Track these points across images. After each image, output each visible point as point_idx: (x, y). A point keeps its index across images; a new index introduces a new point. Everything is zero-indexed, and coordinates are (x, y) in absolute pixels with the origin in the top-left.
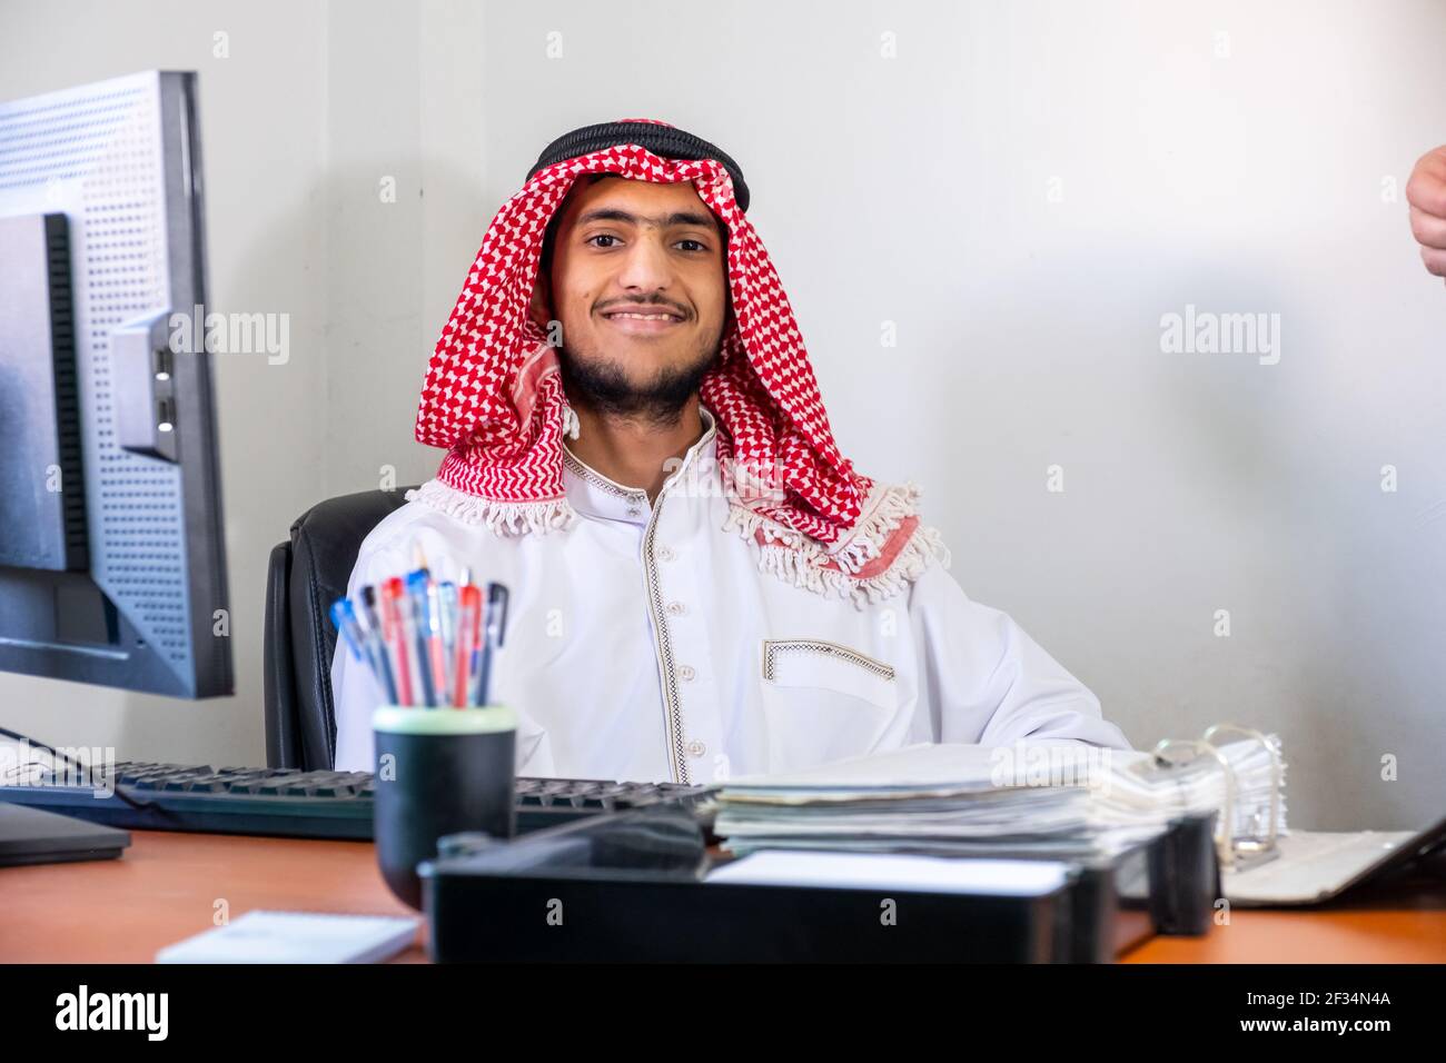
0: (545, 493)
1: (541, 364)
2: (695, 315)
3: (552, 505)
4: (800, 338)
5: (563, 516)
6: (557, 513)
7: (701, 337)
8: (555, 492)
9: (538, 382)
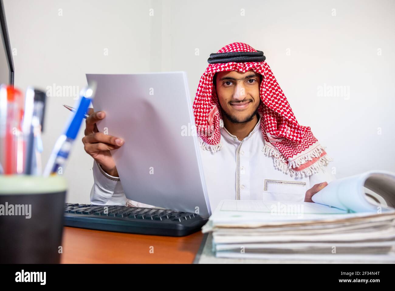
0: (215, 143)
1: (214, 111)
2: (253, 100)
3: (217, 145)
4: (282, 91)
5: (220, 147)
6: (219, 147)
7: (256, 105)
8: (217, 142)
9: (213, 116)
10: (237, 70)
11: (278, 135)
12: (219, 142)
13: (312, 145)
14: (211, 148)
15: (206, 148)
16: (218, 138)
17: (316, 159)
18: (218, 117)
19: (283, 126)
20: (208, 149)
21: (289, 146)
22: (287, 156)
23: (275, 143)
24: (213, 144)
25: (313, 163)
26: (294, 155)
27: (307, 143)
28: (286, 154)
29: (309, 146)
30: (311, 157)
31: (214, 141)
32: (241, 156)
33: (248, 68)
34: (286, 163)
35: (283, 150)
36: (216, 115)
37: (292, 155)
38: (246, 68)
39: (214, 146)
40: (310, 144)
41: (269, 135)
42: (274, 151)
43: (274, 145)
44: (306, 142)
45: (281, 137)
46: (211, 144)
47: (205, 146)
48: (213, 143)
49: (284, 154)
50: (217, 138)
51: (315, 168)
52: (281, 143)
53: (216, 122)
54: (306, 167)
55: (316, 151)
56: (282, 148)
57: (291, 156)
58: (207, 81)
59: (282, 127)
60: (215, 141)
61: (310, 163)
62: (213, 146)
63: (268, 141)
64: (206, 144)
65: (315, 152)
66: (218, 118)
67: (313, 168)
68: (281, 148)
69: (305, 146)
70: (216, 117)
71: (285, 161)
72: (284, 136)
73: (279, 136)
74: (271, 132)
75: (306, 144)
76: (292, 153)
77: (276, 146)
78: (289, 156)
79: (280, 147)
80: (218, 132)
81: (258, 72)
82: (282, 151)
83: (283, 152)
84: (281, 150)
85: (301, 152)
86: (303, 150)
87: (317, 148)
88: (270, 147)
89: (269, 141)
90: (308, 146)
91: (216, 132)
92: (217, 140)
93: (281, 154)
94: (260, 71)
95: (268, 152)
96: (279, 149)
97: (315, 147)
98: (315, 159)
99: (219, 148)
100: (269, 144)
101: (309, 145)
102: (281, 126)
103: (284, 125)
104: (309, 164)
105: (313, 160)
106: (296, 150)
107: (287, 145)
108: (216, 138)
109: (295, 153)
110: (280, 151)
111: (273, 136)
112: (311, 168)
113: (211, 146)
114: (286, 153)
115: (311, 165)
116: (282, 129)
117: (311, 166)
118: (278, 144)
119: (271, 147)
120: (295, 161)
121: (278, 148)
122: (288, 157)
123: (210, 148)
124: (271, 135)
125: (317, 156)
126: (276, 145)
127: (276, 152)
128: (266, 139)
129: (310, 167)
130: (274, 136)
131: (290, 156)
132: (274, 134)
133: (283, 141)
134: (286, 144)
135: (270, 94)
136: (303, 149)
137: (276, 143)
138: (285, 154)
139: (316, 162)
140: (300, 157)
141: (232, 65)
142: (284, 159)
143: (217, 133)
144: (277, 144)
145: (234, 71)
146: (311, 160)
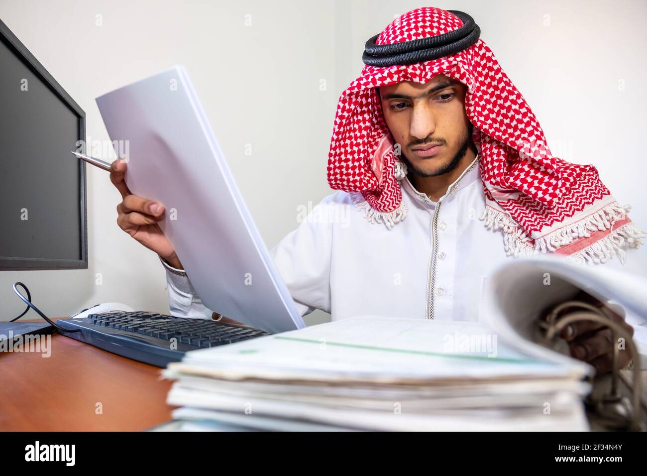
0: (390, 209)
1: (382, 150)
3: (395, 212)
5: (401, 215)
6: (398, 215)
8: (394, 207)
9: (382, 159)
10: (409, 80)
11: (505, 185)
12: (396, 206)
13: (592, 203)
14: (384, 218)
15: (375, 219)
16: (394, 198)
17: (601, 234)
18: (389, 160)
19: (520, 167)
20: (380, 221)
21: (536, 208)
22: (529, 229)
23: (506, 202)
24: (386, 211)
25: (591, 243)
26: (544, 226)
27: (579, 199)
28: (527, 225)
29: (583, 206)
30: (588, 230)
31: (387, 205)
32: (440, 232)
33: (430, 74)
34: (529, 244)
35: (521, 216)
36: (385, 157)
37: (539, 226)
38: (426, 74)
39: (388, 214)
40: (586, 201)
41: (489, 187)
42: (504, 219)
43: (503, 206)
44: (578, 197)
45: (513, 189)
46: (382, 211)
47: (374, 215)
48: (385, 208)
49: (522, 224)
50: (392, 199)
51: (595, 254)
52: (519, 201)
53: (388, 170)
54: (575, 251)
55: (600, 216)
56: (518, 212)
57: (538, 228)
58: (352, 105)
59: (516, 169)
60: (389, 206)
61: (585, 242)
62: (386, 214)
63: (491, 198)
64: (376, 211)
65: (598, 218)
66: (389, 163)
67: (592, 253)
68: (516, 211)
69: (573, 207)
70: (386, 161)
71: (527, 239)
72: (517, 188)
73: (507, 187)
74: (493, 180)
75: (578, 202)
76: (540, 221)
77: (506, 208)
78: (532, 228)
79: (514, 210)
80: (393, 189)
81: (454, 78)
82: (519, 218)
83: (521, 220)
84: (516, 215)
85: (563, 219)
86: (568, 215)
87: (604, 209)
88: (495, 211)
89: (493, 200)
90: (581, 205)
91: (389, 189)
92: (393, 203)
93: (517, 225)
94: (457, 76)
95: (492, 222)
96: (512, 214)
97: (599, 208)
98: (596, 235)
99: (399, 217)
100: (494, 204)
101: (585, 203)
102: (516, 166)
103: (523, 165)
104: (581, 244)
105: (591, 236)
106: (552, 215)
107: (532, 206)
108: (390, 198)
109: (547, 222)
110: (514, 218)
111: (496, 186)
112: (587, 253)
113: (383, 214)
114: (527, 223)
115: (586, 246)
116: (516, 173)
117: (586, 249)
118: (511, 205)
119: (497, 210)
120: (545, 238)
121: (511, 211)
122: (531, 230)
123: (381, 218)
124: (493, 186)
125: (602, 227)
126: (506, 206)
127: (508, 221)
128: (488, 195)
129: (583, 252)
130: (498, 187)
131: (536, 227)
132: (497, 183)
133: (520, 196)
134: (530, 204)
135: (494, 109)
136: (568, 213)
137: (508, 202)
138: (524, 224)
139: (599, 241)
140: (560, 231)
141: (398, 72)
142: (524, 235)
143: (391, 189)
144: (509, 204)
145: (404, 81)
146: (588, 235)
